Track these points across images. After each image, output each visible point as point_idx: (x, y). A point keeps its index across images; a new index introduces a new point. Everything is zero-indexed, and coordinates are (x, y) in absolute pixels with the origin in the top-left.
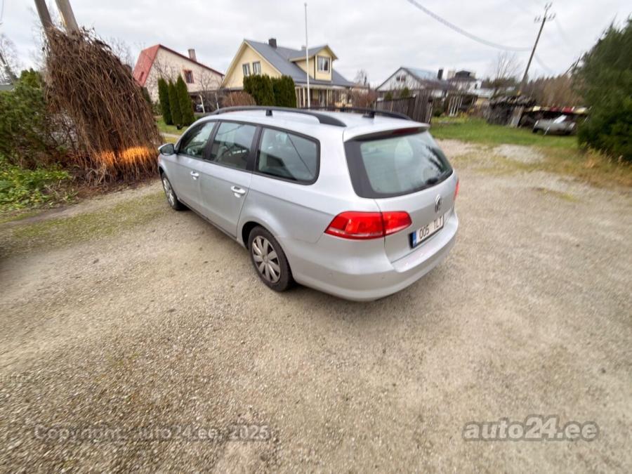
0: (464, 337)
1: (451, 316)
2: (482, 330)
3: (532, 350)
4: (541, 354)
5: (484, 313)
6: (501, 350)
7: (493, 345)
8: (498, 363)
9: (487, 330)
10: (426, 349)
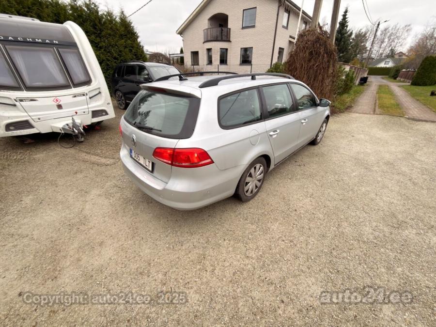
0: (106, 219)
1: (124, 218)
2: (105, 231)
3: (71, 253)
4: (65, 257)
5: (116, 240)
6: (86, 234)
7: (92, 231)
8: (81, 228)
9: (103, 234)
10: (111, 201)
